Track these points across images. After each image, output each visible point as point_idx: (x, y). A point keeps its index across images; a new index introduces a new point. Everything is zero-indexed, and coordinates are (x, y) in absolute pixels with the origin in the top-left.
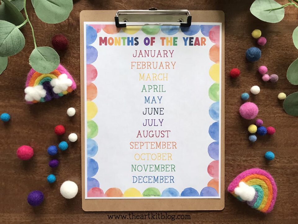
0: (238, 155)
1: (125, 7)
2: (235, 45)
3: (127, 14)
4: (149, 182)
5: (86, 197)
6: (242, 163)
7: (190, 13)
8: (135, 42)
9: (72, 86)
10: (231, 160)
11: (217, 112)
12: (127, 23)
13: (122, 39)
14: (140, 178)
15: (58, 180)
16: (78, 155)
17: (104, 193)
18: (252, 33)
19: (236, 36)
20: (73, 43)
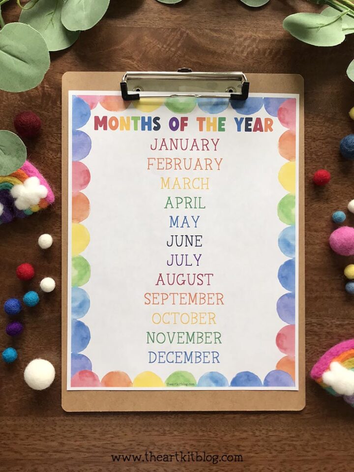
0: (328, 317)
1: (138, 66)
2: (322, 131)
3: (141, 79)
4: (176, 363)
5: (69, 388)
6: (335, 330)
7: (247, 77)
8: (153, 125)
9: (47, 197)
10: (315, 324)
11: (292, 242)
12: (141, 94)
13: (132, 119)
14: (162, 354)
15: (20, 358)
16: (57, 315)
17: (99, 381)
18: (349, 111)
19: (323, 117)
20: (50, 127)
